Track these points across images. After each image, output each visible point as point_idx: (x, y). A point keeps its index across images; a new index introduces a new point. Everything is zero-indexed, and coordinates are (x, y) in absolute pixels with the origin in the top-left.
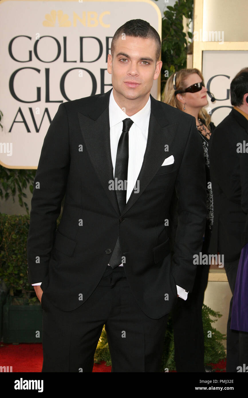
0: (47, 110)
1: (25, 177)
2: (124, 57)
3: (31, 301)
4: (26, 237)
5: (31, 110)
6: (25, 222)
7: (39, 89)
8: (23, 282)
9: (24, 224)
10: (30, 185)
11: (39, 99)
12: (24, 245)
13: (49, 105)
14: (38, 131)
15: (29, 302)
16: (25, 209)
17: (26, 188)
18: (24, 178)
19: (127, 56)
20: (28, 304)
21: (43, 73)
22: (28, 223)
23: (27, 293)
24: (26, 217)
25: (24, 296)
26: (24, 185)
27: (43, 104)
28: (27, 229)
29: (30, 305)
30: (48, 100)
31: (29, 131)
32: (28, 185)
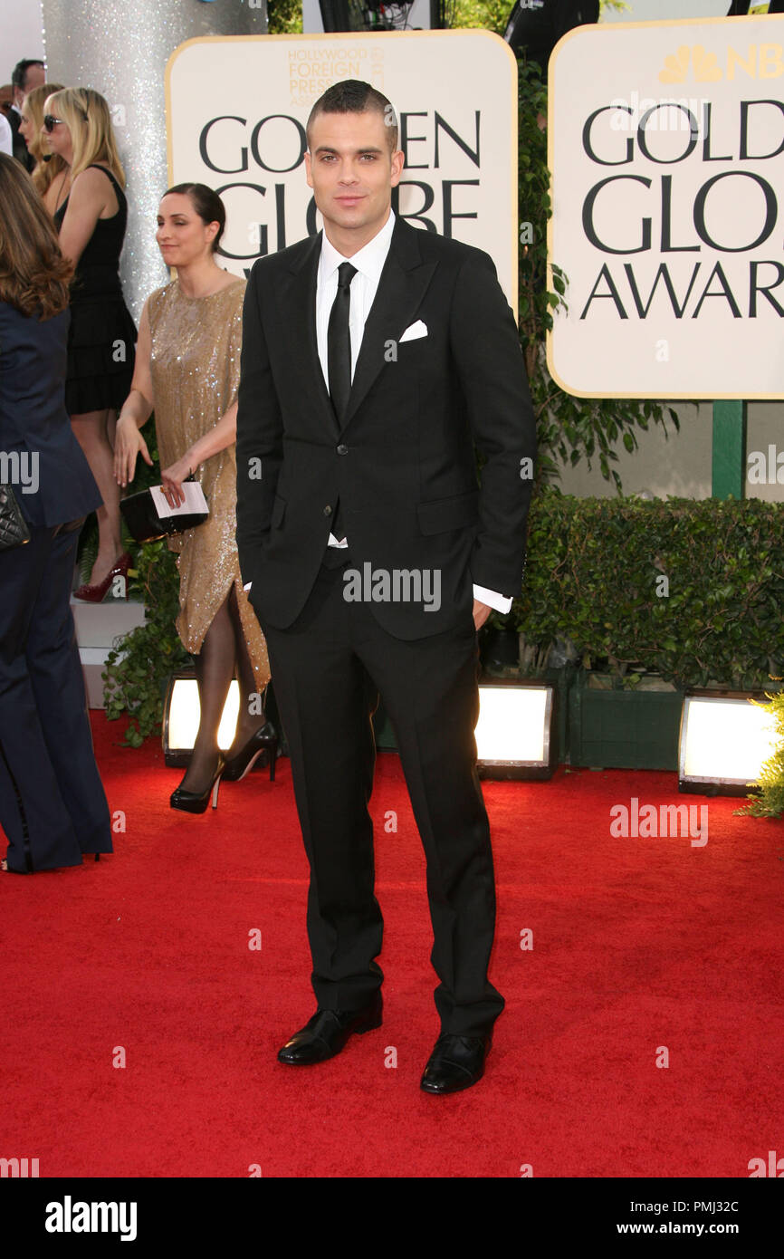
0: (663, 269)
1: (614, 417)
2: (330, 154)
3: (628, 681)
4: (617, 546)
5: (628, 268)
6: (616, 514)
7: (647, 223)
8: (612, 641)
9: (614, 517)
10: (624, 432)
11: (646, 245)
12: (613, 562)
13: (668, 258)
14: (643, 314)
15: (624, 682)
16: (615, 486)
17: (615, 440)
18: (612, 419)
19: (333, 151)
20: (622, 687)
21: (657, 185)
22: (621, 516)
23: (619, 664)
24: (617, 503)
25: (612, 671)
26: (613, 435)
27: (655, 255)
28: (619, 528)
29: (625, 689)
30: (666, 247)
31: (623, 315)
32: (621, 434)
